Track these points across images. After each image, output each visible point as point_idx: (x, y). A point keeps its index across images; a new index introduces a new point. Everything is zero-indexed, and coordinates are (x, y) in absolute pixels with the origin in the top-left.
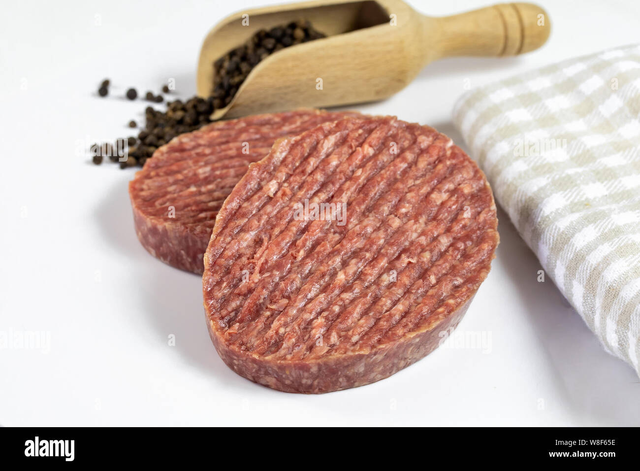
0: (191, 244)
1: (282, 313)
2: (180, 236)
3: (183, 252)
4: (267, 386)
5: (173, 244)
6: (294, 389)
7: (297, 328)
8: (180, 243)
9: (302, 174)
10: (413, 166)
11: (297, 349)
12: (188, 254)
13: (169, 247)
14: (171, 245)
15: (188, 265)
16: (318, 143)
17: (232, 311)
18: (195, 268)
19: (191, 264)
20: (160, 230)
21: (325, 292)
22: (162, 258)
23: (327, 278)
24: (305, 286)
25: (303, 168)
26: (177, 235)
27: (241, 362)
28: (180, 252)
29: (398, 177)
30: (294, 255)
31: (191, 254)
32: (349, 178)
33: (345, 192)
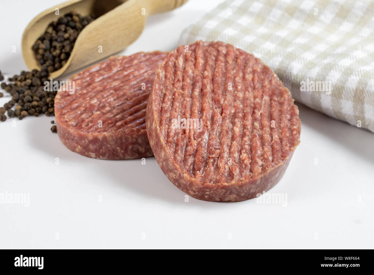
0: (124, 141)
1: (219, 158)
2: (116, 138)
3: (118, 148)
4: (229, 201)
5: (111, 145)
6: (246, 198)
7: (234, 163)
8: (116, 143)
9: (178, 82)
10: (227, 64)
11: (244, 174)
12: (121, 149)
13: (107, 147)
14: (109, 146)
15: (121, 156)
16: (175, 63)
17: (191, 165)
18: (127, 155)
19: (123, 154)
20: (101, 139)
21: (234, 140)
22: (101, 157)
23: (230, 133)
24: (223, 140)
25: (178, 78)
26: (114, 138)
27: (212, 191)
28: (116, 148)
29: (225, 71)
30: (206, 125)
31: (124, 147)
32: (204, 77)
33: (207, 85)
